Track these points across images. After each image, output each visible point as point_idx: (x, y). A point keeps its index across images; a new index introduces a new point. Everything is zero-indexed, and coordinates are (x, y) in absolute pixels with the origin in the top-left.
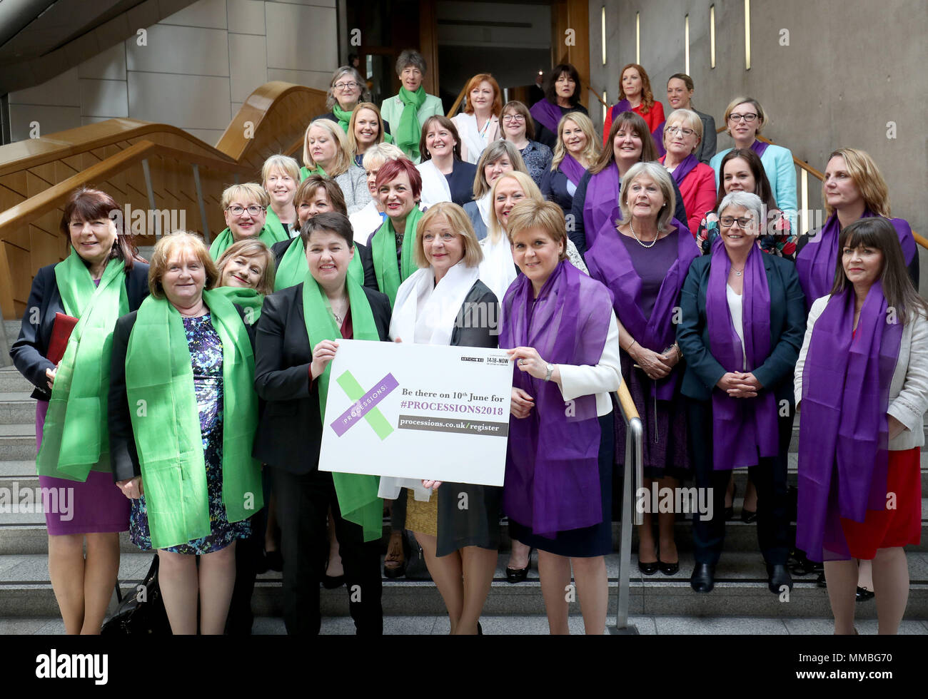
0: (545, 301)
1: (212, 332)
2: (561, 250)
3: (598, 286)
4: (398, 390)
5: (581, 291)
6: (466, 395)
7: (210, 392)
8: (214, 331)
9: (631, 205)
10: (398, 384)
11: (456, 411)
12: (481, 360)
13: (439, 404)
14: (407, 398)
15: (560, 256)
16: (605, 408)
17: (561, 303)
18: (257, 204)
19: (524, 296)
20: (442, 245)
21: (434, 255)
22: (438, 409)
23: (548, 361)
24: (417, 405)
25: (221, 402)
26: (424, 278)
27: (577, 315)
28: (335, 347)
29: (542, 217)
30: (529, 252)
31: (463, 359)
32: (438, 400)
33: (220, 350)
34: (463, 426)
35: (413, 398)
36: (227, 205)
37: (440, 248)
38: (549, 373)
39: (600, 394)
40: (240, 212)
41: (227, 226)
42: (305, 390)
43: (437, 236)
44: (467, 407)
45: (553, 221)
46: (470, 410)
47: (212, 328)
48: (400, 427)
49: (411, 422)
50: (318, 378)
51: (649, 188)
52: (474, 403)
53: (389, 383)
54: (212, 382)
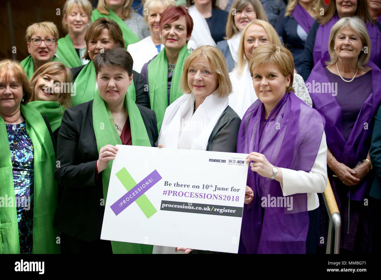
0: (273, 122)
1: (26, 136)
2: (288, 84)
3: (313, 113)
4: (161, 183)
5: (301, 116)
6: (212, 186)
7: (24, 180)
8: (28, 135)
9: (337, 49)
10: (161, 178)
11: (204, 198)
12: (224, 161)
13: (191, 193)
14: (168, 188)
15: (287, 88)
16: (313, 204)
17: (285, 124)
18: (51, 37)
19: (258, 117)
20: (201, 79)
21: (195, 86)
22: (191, 197)
23: (274, 165)
24: (175, 193)
25: (32, 188)
26: (186, 102)
27: (296, 134)
28: (116, 150)
29: (276, 56)
30: (264, 81)
31: (211, 160)
32: (191, 190)
33: (32, 150)
34: (209, 209)
35: (172, 188)
36: (30, 38)
37: (200, 81)
38: (274, 174)
39: (311, 194)
40: (39, 43)
41: (28, 54)
42: (92, 180)
43: (199, 72)
44: (213, 196)
45: (284, 61)
46: (215, 198)
47: (26, 133)
48: (162, 209)
49: (170, 206)
50: (102, 172)
51: (351, 38)
52: (218, 193)
53: (155, 177)
54: (25, 173)
